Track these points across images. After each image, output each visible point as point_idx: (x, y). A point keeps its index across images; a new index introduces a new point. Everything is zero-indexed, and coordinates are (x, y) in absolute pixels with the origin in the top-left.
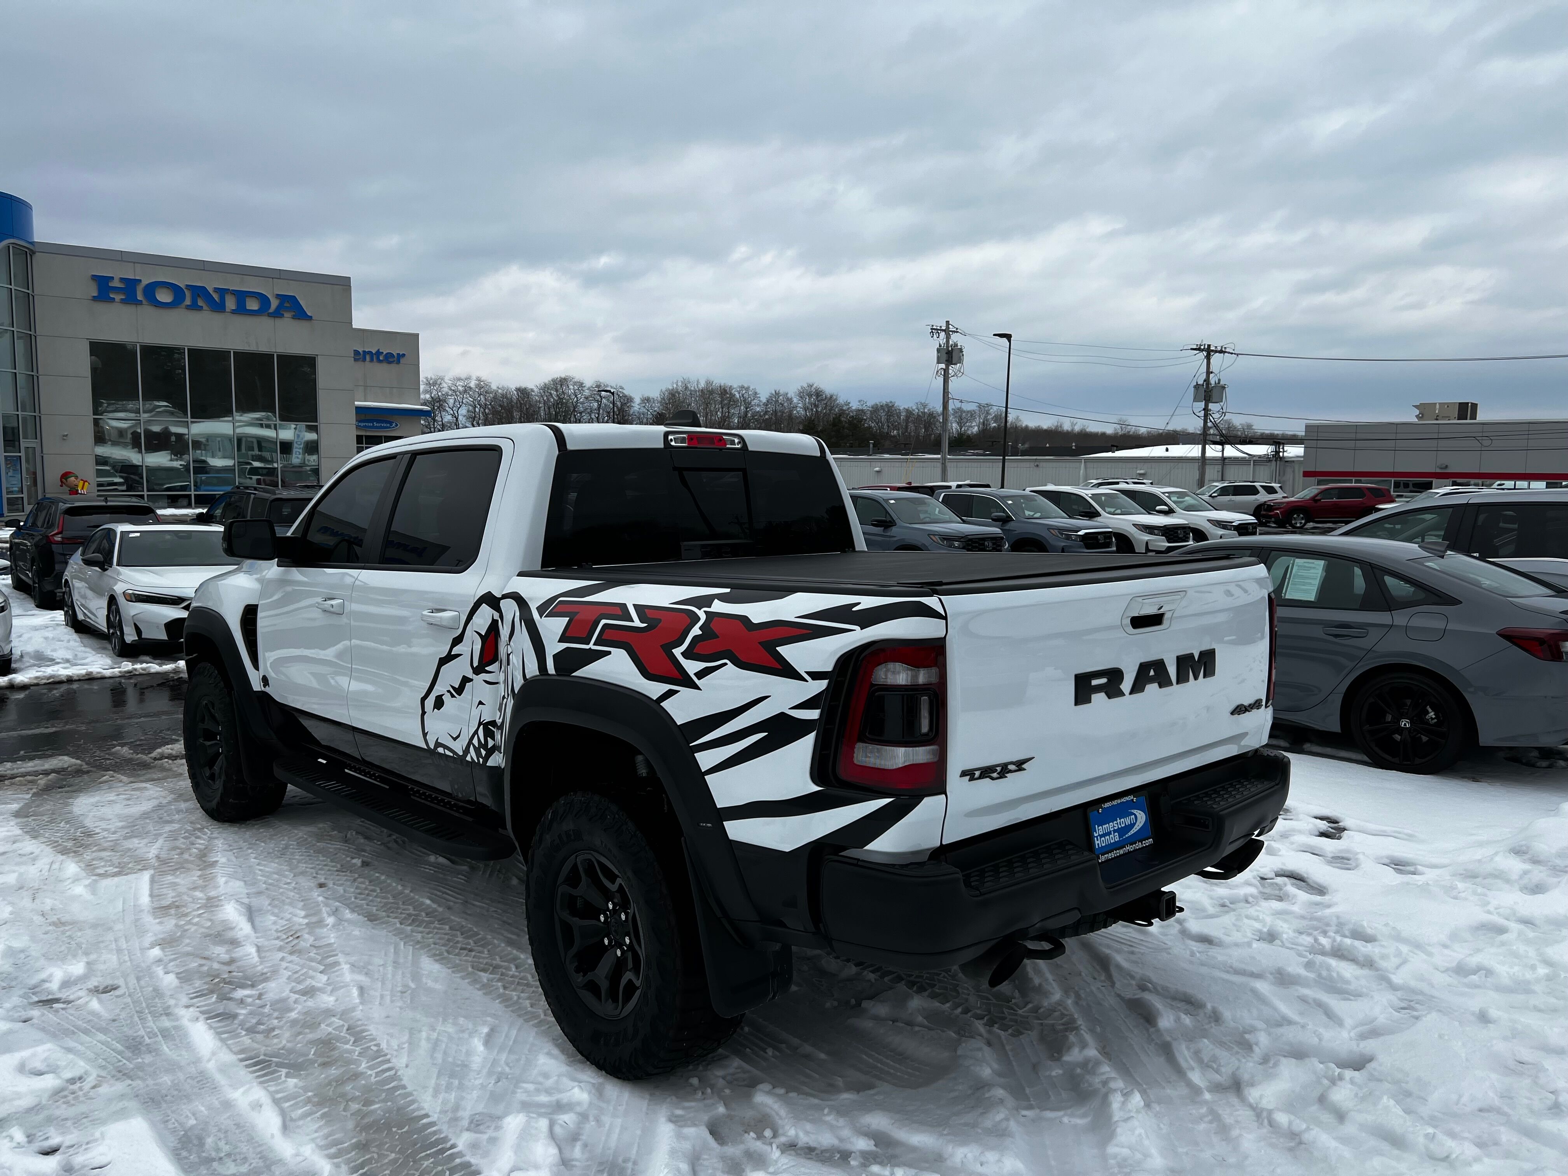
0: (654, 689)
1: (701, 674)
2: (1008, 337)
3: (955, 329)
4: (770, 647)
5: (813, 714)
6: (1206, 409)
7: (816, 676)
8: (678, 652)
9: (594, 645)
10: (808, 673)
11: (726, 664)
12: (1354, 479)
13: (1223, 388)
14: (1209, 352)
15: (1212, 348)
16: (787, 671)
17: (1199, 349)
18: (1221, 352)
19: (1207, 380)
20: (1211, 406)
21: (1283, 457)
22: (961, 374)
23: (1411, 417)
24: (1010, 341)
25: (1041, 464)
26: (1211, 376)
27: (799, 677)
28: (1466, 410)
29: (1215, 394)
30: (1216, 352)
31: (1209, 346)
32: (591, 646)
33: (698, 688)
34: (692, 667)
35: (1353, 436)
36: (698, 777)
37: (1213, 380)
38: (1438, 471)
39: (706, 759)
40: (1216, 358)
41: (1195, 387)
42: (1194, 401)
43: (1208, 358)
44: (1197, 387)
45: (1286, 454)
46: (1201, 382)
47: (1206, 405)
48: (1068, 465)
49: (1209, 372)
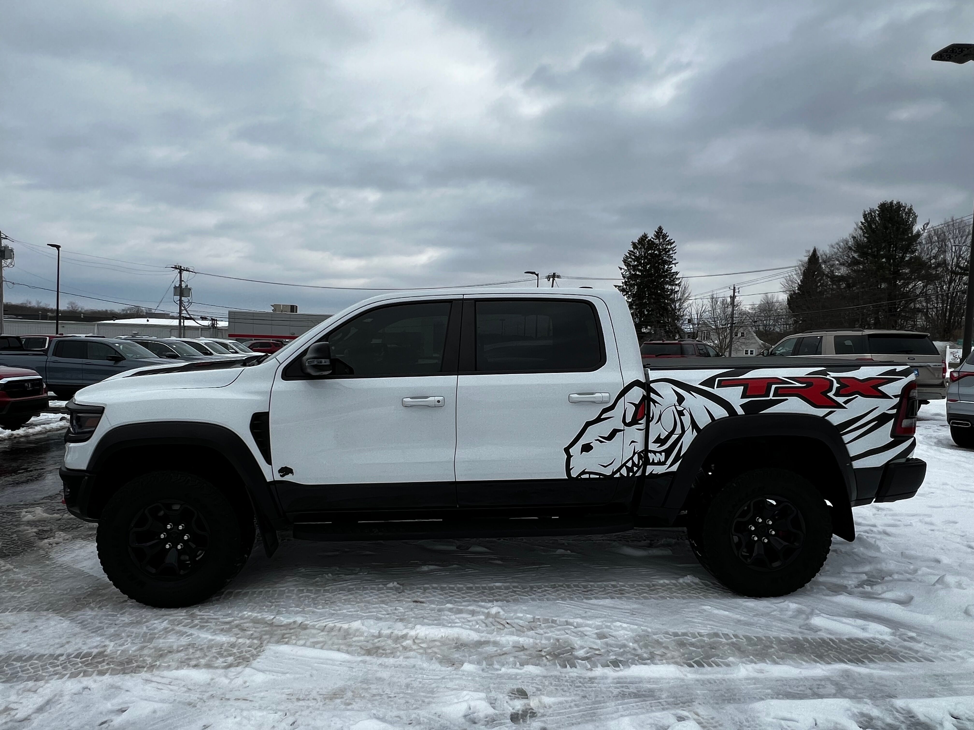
0: (820, 412)
1: (846, 402)
2: (58, 247)
3: (4, 237)
4: (876, 387)
5: (894, 411)
6: (180, 300)
7: (896, 396)
8: (831, 394)
9: (773, 397)
10: (893, 396)
11: (857, 397)
12: (253, 339)
13: (190, 289)
14: (181, 270)
15: (182, 268)
16: (884, 396)
17: (176, 268)
18: (187, 271)
19: (180, 285)
20: (183, 298)
21: (217, 327)
22: (12, 266)
23: (270, 310)
24: (59, 250)
25: (66, 326)
26: (183, 282)
27: (889, 397)
28: (293, 308)
29: (185, 293)
30: (184, 270)
31: (181, 267)
32: (771, 397)
33: (845, 408)
34: (841, 400)
35: (252, 318)
36: (843, 446)
37: (183, 285)
38: (291, 335)
39: (846, 438)
40: (184, 273)
41: (174, 288)
42: (174, 295)
43: (180, 273)
44: (175, 287)
45: (218, 325)
46: (177, 285)
47: (180, 298)
48: (86, 327)
49: (181, 281)
